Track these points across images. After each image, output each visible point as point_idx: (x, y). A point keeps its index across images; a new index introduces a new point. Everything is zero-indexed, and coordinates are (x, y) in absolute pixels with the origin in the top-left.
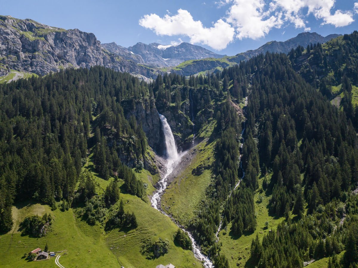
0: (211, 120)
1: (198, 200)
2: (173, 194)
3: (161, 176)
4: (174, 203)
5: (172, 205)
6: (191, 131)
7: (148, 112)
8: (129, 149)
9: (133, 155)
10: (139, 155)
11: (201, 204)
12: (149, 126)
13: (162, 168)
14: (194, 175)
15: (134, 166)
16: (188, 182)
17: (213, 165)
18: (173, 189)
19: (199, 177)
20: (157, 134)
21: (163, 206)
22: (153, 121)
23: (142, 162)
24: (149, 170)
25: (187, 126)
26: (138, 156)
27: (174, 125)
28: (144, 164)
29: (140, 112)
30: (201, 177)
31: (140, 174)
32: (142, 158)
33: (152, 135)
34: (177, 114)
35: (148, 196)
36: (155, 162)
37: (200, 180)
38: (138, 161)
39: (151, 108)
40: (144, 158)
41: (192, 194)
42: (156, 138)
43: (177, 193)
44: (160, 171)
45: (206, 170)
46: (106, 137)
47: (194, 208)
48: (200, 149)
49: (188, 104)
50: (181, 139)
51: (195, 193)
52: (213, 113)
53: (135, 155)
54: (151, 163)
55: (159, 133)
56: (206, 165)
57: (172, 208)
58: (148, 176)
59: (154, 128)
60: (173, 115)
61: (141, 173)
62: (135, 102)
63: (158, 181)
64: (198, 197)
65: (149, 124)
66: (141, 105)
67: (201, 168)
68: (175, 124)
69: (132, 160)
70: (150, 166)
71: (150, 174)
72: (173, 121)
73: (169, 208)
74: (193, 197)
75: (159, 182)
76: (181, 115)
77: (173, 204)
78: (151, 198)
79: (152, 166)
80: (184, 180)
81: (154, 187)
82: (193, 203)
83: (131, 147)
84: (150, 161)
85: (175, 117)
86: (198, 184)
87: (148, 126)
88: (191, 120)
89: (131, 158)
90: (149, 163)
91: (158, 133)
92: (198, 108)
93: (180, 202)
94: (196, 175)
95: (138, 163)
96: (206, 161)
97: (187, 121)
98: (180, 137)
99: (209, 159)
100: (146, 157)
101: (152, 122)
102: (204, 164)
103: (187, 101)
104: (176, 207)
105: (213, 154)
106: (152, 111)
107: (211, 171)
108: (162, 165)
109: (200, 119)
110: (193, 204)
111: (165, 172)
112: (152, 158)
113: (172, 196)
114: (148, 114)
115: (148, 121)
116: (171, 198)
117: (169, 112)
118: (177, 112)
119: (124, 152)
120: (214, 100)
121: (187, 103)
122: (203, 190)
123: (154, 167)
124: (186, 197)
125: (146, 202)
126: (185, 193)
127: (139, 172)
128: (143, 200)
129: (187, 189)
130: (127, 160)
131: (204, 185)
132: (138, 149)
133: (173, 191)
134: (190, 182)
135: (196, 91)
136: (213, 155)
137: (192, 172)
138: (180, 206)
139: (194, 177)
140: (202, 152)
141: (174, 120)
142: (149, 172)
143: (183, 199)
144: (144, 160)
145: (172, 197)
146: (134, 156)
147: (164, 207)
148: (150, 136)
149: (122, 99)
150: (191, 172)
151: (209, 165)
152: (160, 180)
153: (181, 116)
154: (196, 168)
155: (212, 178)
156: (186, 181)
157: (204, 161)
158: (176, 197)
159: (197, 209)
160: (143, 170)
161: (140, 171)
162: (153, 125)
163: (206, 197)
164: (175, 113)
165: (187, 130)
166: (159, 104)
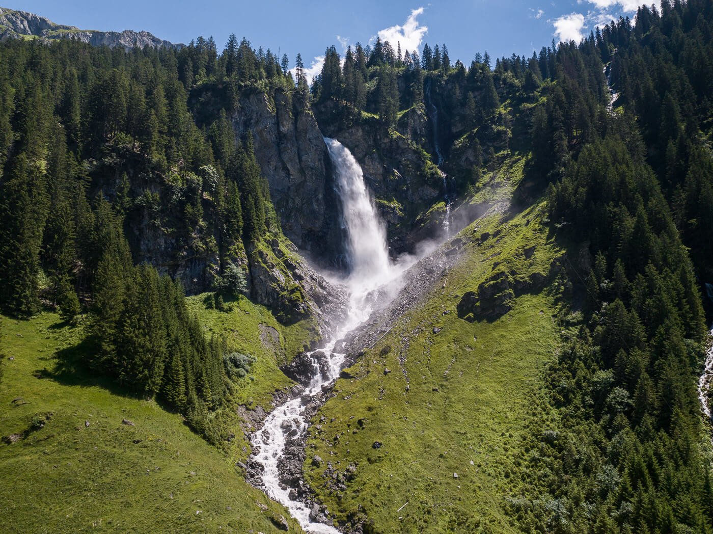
0: (505, 157)
1: (516, 434)
2: (372, 400)
3: (319, 329)
4: (376, 446)
5: (364, 462)
6: (435, 193)
7: (287, 127)
8: (183, 209)
9: (202, 239)
10: (231, 244)
11: (542, 453)
12: (289, 174)
13: (327, 302)
14: (470, 320)
15: (204, 285)
16: (444, 348)
17: (553, 274)
18: (374, 377)
19: (495, 327)
20: (317, 200)
21: (315, 463)
22: (304, 158)
23: (239, 271)
24: (269, 307)
25: (423, 176)
26: (223, 246)
27: (375, 174)
28: (251, 278)
29: (257, 122)
30: (504, 326)
31: (224, 315)
32: (243, 254)
33: (298, 201)
34: (386, 140)
35: (242, 409)
36: (299, 278)
37: (503, 337)
38: (223, 266)
39: (297, 114)
40: (249, 256)
41: (477, 401)
42: (313, 212)
43: (391, 398)
44: (316, 310)
45: (527, 297)
46: (91, 162)
47: (502, 482)
48: (478, 235)
49: (420, 116)
50: (400, 218)
51: (492, 393)
52: (510, 136)
53: (213, 242)
54: (281, 278)
55: (325, 197)
56: (524, 275)
57: (368, 476)
58: (263, 328)
59: (305, 181)
60: (371, 143)
61: (230, 310)
62: (240, 87)
63: (307, 349)
64: (511, 416)
65: (289, 166)
66: (261, 101)
67: (497, 288)
68: (381, 171)
69: (197, 260)
70: (274, 289)
71: (273, 321)
72: (372, 159)
73: (350, 478)
74: (483, 418)
75: (309, 354)
76: (400, 143)
77: (375, 454)
78: (260, 423)
79: (283, 289)
80: (422, 340)
81: (287, 372)
82: (492, 450)
83: (193, 205)
84: (277, 272)
85: (378, 150)
86: (498, 354)
87: (282, 174)
88: (435, 161)
89: (192, 251)
90: (274, 279)
91: (320, 196)
92: (454, 130)
93: (412, 444)
94: (478, 318)
95: (221, 272)
96: (519, 263)
97: (419, 164)
98: (399, 212)
99: (529, 253)
100: (261, 254)
101: (300, 158)
102: (513, 273)
103: (420, 108)
104: (388, 472)
105: (544, 236)
106: (299, 125)
107: (551, 299)
108: (329, 294)
109: (464, 159)
110: (488, 457)
111: (340, 317)
112: (286, 262)
113: (370, 409)
114: (285, 135)
115: (286, 158)
116: (360, 422)
117: (360, 133)
118: (387, 134)
119: (158, 222)
120: (508, 101)
121: (419, 112)
122: (534, 379)
123: (292, 292)
124: (444, 417)
125: (209, 440)
126: (436, 397)
127: (221, 309)
128: (197, 429)
129: (446, 378)
130: (174, 257)
131: (529, 358)
132: (227, 219)
133: (370, 385)
134: (453, 346)
135: (447, 82)
136: (548, 238)
137: (460, 307)
138: (416, 466)
139: (468, 326)
140: (491, 241)
141: (376, 156)
142: (270, 313)
143: (425, 426)
144: (250, 265)
145: (368, 414)
146: (206, 244)
147: (321, 471)
148: (290, 205)
149: (195, 82)
150: (452, 307)
151: (534, 276)
152: (314, 345)
153: (398, 147)
154: (474, 288)
155: (567, 324)
156: (432, 342)
157: (507, 261)
158: (390, 416)
159: (521, 485)
160: (245, 303)
161: (225, 305)
162: (302, 171)
163: (554, 412)
164: (378, 137)
165: (423, 191)
166: (323, 110)
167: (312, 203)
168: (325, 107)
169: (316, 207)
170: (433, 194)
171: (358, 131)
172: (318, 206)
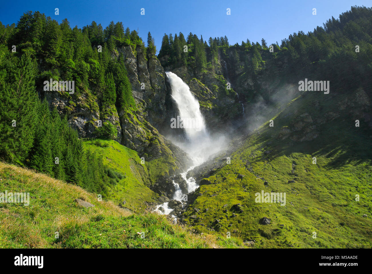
6: (233, 101)
7: (143, 65)
20: (162, 104)
22: (153, 81)
25: (224, 92)
27: (196, 91)
29: (126, 60)
39: (149, 59)
42: (160, 110)
60: (193, 75)
66: (128, 50)
76: (209, 75)
84: (140, 128)
90: (138, 132)
91: (164, 101)
100: (129, 115)
101: (151, 81)
106: (150, 65)
112: (146, 125)
114: (142, 69)
118: (201, 71)
121: (218, 63)
153: (208, 77)
162: (152, 88)
164: (196, 72)
165: (225, 100)
166: (163, 60)
167: (159, 105)
168: (165, 58)
169: (162, 108)
170: (231, 101)
171: (184, 69)
172: (163, 107)
